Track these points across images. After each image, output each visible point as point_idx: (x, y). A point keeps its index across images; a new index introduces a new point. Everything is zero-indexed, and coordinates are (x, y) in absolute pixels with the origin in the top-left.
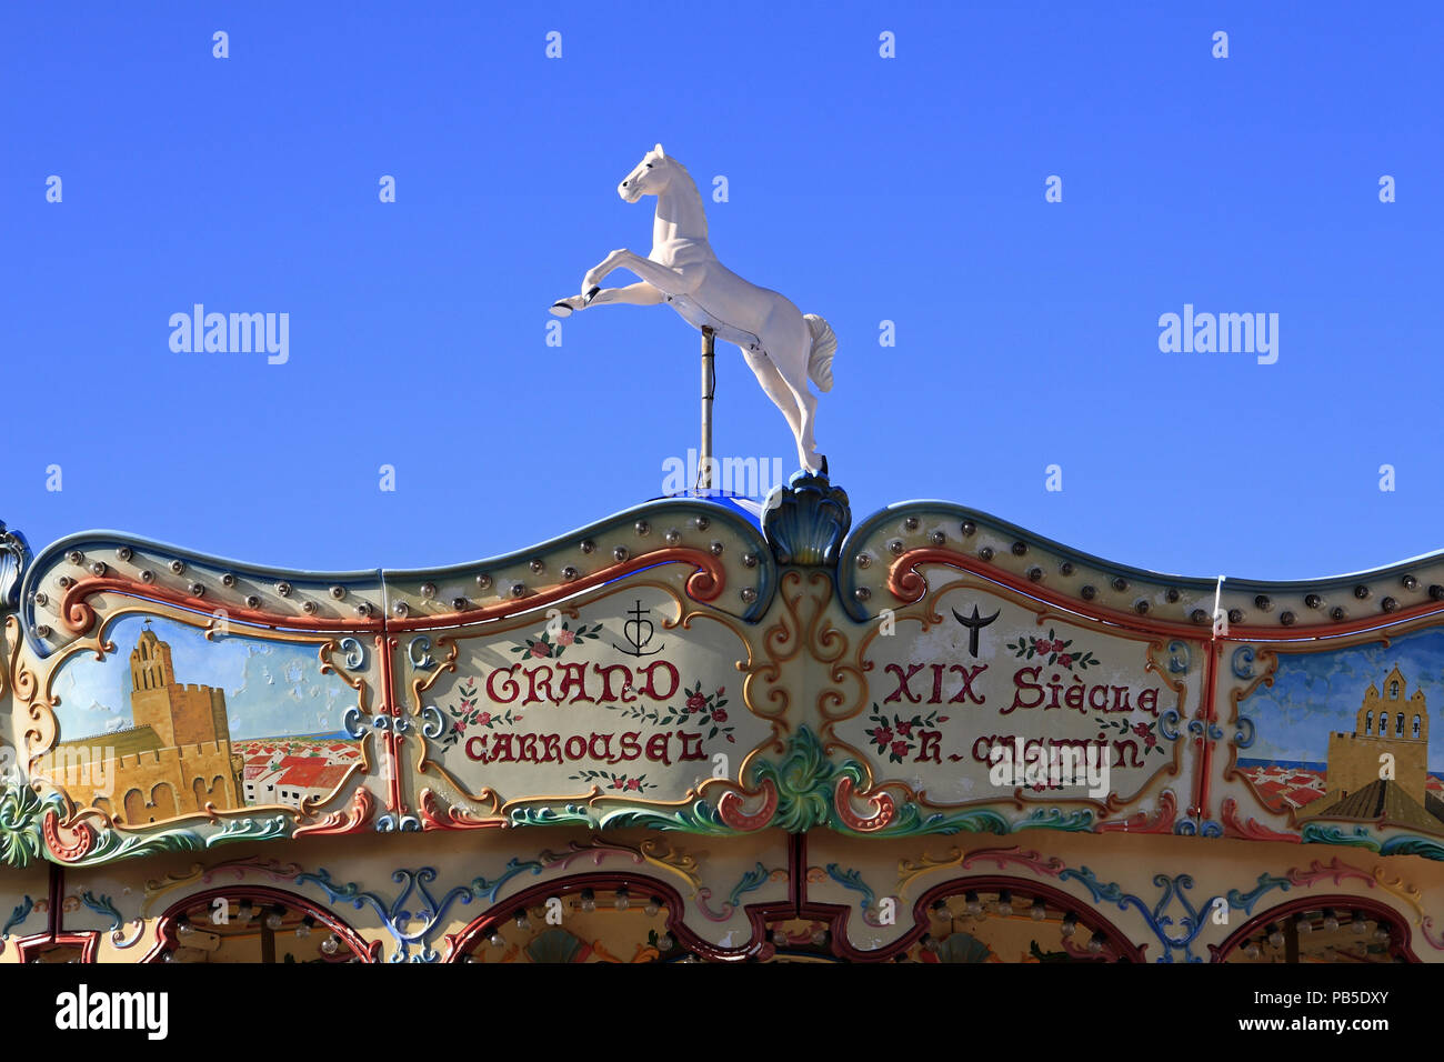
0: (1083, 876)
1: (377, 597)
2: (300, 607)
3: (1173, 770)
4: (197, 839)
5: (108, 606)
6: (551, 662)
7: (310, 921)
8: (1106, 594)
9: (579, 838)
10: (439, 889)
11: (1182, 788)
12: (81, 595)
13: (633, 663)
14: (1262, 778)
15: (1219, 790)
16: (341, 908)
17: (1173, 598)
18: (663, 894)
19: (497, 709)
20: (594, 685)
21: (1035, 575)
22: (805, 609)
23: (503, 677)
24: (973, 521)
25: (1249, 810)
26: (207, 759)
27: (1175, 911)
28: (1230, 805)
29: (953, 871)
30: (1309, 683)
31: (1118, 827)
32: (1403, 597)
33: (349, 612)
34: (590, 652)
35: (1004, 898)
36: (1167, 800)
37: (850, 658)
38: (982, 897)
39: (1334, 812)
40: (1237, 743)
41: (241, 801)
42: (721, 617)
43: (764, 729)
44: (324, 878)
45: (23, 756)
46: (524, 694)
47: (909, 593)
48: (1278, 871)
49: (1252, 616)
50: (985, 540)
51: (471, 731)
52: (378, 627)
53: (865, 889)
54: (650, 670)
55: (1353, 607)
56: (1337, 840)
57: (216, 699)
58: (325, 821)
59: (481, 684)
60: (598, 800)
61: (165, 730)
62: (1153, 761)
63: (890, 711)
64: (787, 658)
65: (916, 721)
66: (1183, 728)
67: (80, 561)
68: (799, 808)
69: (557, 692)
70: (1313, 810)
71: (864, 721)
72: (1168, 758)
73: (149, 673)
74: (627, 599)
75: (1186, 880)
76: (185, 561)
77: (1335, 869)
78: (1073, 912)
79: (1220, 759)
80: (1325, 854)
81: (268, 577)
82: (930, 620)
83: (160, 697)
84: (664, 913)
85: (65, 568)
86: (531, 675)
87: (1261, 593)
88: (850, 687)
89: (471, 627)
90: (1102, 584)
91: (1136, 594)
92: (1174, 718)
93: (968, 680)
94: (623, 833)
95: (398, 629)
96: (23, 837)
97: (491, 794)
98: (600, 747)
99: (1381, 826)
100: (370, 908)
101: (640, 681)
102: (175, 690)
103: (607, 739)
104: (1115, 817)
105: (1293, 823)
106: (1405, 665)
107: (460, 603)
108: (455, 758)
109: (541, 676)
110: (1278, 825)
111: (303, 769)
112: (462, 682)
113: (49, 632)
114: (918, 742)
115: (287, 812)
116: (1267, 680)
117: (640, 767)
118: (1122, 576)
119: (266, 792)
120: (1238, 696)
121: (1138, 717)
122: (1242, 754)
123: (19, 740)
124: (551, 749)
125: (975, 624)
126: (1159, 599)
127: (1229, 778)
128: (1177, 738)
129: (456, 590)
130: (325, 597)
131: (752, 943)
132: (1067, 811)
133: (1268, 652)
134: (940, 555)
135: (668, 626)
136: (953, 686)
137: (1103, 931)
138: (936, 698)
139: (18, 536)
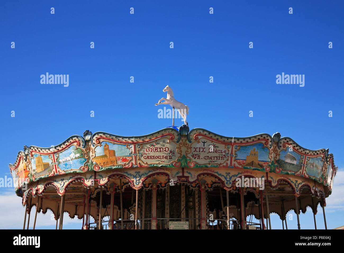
0: (217, 173)
1: (133, 139)
2: (124, 140)
3: (228, 160)
4: (112, 168)
5: (101, 140)
6: (154, 147)
7: (125, 178)
8: (220, 139)
9: (157, 168)
10: (140, 174)
11: (229, 162)
12: (98, 139)
13: (163, 147)
14: (238, 161)
15: (233, 162)
16: (128, 176)
17: (228, 140)
18: (167, 175)
19: (147, 153)
20: (159, 150)
21: (211, 137)
22: (184, 141)
23: (148, 149)
24: (204, 130)
25: (237, 165)
26: (113, 158)
27: (228, 177)
28: (235, 164)
29: (201, 172)
30: (244, 150)
31: (221, 167)
32: (255, 139)
33: (130, 141)
34: (158, 146)
35: (208, 175)
36: (227, 164)
37: (189, 147)
38: (205, 175)
39: (247, 165)
40: (235, 157)
41: (117, 164)
42: (174, 142)
43: (179, 155)
44: (127, 173)
45: (91, 158)
46: (150, 151)
47: (196, 139)
48: (240, 172)
49: (237, 142)
50: (205, 133)
51: (144, 155)
52: (133, 143)
53: (191, 174)
54: (165, 148)
55: (249, 141)
56: (247, 168)
57: (114, 151)
58: (127, 166)
59: (145, 150)
60: (159, 164)
61: (108, 155)
62: (225, 159)
63: (194, 153)
64: (181, 147)
65: (197, 154)
66: (229, 155)
67: (98, 135)
68: (183, 164)
69: (154, 151)
70: (244, 165)
71: (191, 154)
72: (227, 159)
73: (106, 148)
74: (163, 140)
75: (229, 173)
76: (110, 135)
77: (247, 172)
78: (216, 177)
79: (233, 159)
80: (246, 170)
81: (120, 137)
82: (199, 142)
83: (107, 151)
84: (167, 177)
85: (96, 136)
86: (151, 149)
87: (238, 139)
88: (189, 150)
89: (144, 143)
90: (219, 138)
91: (223, 139)
92: (228, 154)
93: (203, 149)
94: (162, 168)
95: (135, 143)
96: (91, 168)
97: (146, 163)
98: (159, 157)
99: (253, 167)
100: (132, 176)
101: (164, 149)
102: (109, 150)
103: (160, 156)
104: (221, 166)
105: (242, 166)
106: (255, 148)
107: (143, 140)
108: (142, 159)
109: (152, 149)
110: (240, 167)
111: (124, 160)
112: (143, 149)
113: (94, 143)
114: (197, 157)
115: (122, 165)
116: (239, 149)
117: (164, 160)
118: (222, 137)
119: (120, 163)
120: (236, 151)
121: (224, 154)
122: (236, 158)
123: (91, 156)
124: (153, 157)
125: (204, 143)
126: (226, 140)
127: (234, 161)
128: (228, 156)
129: (142, 139)
130: (127, 139)
131: (178, 181)
132: (215, 165)
133: (239, 146)
134: (200, 134)
135: (168, 143)
136: (201, 150)
137: (220, 179)
138: (199, 152)
139: (91, 132)
